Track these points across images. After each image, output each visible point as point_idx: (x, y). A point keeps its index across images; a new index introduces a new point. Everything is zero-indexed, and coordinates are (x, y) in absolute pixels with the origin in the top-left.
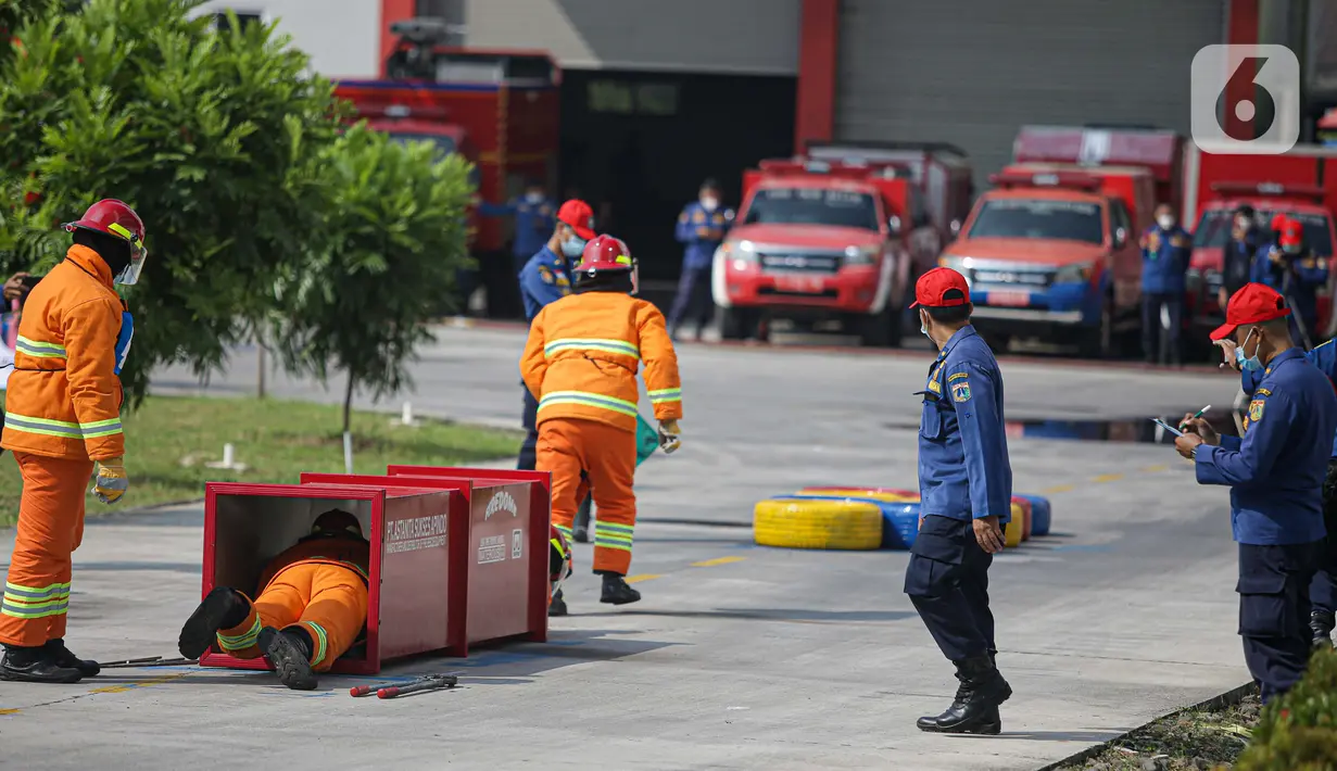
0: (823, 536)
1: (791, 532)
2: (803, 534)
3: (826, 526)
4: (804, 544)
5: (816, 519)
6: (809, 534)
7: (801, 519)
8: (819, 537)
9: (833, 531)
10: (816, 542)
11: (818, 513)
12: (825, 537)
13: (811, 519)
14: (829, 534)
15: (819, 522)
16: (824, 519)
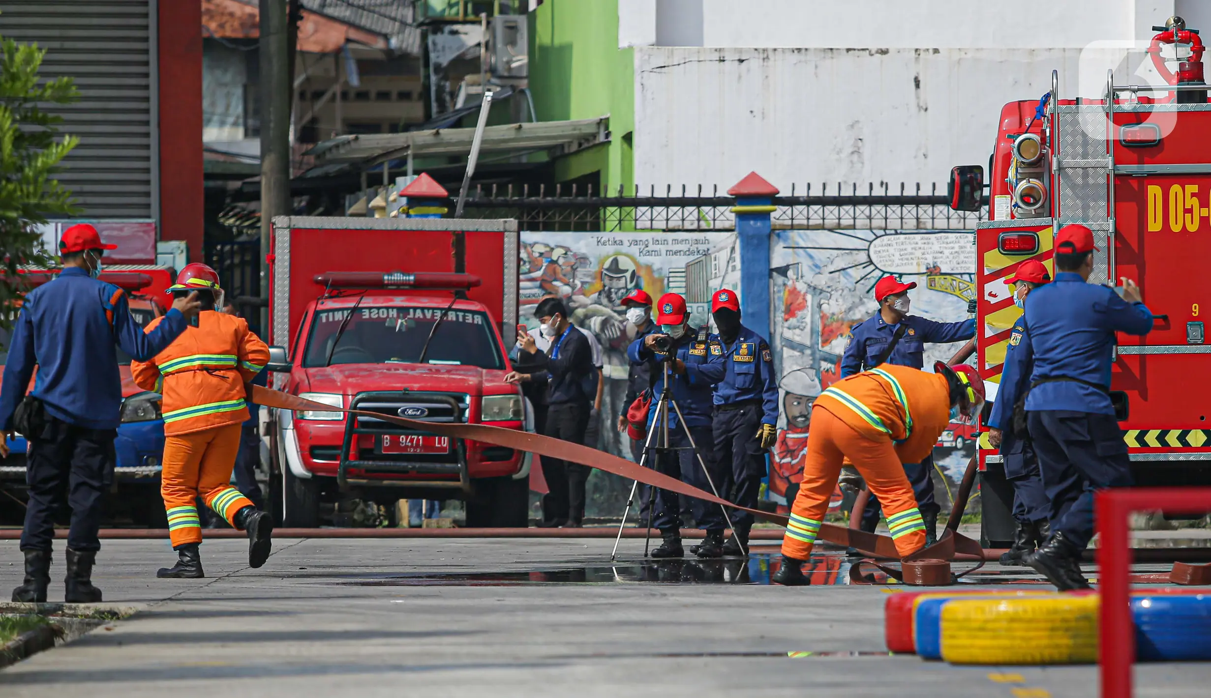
0: (1064, 643)
1: (1017, 642)
2: (1034, 643)
3: (1067, 630)
4: (1038, 658)
5: (1052, 621)
6: (1044, 642)
7: (1030, 621)
8: (1057, 646)
9: (1074, 637)
10: (1056, 654)
11: (1055, 611)
12: (1068, 646)
13: (1046, 621)
14: (1070, 642)
15: (1058, 624)
16: (1064, 620)
